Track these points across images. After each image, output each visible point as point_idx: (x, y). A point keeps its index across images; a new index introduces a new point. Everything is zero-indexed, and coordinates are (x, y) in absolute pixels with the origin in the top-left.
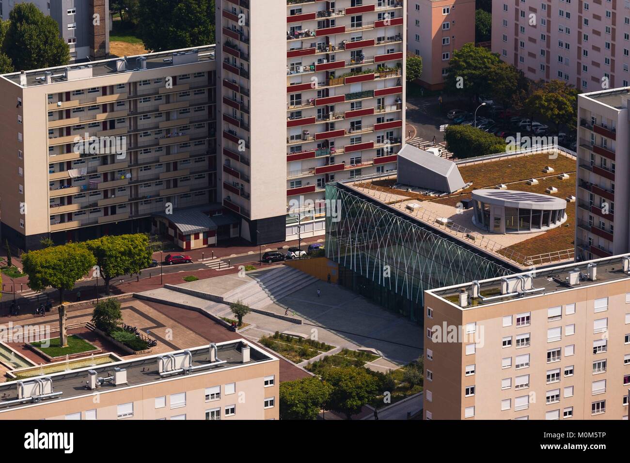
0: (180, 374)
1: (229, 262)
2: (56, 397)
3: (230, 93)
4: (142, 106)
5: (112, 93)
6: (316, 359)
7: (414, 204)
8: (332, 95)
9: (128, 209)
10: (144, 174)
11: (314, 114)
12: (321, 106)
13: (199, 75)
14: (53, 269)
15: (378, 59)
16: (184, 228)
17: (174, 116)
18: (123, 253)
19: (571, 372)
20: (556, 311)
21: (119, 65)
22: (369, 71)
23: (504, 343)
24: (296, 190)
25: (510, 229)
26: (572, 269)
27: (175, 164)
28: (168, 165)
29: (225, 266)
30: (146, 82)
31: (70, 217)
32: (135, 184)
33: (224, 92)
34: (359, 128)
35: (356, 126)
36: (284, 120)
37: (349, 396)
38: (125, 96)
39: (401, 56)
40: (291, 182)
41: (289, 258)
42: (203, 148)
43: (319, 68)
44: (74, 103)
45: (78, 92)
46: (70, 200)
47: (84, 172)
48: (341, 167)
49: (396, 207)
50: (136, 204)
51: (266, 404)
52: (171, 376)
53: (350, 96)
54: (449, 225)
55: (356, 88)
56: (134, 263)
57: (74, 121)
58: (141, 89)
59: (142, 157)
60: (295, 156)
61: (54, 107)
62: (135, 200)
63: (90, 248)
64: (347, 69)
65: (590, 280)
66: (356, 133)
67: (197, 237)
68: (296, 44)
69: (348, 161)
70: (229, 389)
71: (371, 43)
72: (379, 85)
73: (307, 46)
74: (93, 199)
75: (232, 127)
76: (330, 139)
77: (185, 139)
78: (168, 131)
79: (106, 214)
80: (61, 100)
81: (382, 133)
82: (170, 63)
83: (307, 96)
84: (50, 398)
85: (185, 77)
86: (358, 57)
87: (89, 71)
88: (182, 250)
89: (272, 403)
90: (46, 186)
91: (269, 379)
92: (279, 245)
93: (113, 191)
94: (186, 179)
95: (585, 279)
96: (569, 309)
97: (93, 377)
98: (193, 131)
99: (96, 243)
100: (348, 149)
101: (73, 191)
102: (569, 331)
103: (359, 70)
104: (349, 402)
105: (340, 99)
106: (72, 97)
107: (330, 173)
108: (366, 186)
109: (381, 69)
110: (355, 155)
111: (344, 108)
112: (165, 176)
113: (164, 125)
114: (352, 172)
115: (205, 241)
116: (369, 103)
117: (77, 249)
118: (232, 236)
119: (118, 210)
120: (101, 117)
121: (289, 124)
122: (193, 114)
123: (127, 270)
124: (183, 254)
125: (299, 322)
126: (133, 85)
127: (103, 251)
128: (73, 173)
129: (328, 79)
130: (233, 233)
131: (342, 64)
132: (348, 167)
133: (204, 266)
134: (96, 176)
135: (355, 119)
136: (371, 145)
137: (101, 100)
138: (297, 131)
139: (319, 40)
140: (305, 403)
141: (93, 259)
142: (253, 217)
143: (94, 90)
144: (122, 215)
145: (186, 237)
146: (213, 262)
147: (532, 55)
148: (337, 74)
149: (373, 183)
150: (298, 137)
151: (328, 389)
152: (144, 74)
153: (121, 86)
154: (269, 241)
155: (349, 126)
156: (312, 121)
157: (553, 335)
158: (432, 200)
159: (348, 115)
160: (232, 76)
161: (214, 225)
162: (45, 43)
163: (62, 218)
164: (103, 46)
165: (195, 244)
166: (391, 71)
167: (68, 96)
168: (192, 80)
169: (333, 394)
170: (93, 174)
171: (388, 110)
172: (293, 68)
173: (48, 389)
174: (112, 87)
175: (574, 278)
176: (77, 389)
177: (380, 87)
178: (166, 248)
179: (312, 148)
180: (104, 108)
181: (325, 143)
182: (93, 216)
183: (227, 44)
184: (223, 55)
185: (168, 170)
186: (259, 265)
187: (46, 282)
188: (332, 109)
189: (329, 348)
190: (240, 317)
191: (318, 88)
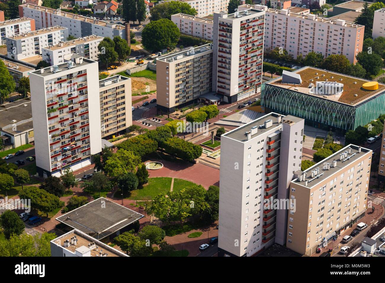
3: (220, 59)
4: (195, 65)
8: (248, 57)
9: (192, 97)
10: (196, 86)
11: (244, 63)
12: (246, 61)
14: (198, 119)
15: (258, 45)
16: (213, 101)
18: (213, 111)
22: (256, 49)
24: (240, 86)
28: (201, 82)
29: (229, 111)
30: (196, 58)
32: (193, 89)
34: (252, 66)
38: (192, 63)
39: (263, 44)
40: (239, 84)
42: (209, 76)
43: (245, 50)
44: (180, 67)
45: (181, 63)
46: (179, 96)
47: (183, 87)
48: (249, 78)
49: (291, 89)
50: (193, 95)
51: (369, 165)
53: (251, 57)
55: (252, 55)
57: (180, 72)
58: (195, 60)
59: (195, 81)
60: (240, 76)
61: (176, 68)
67: (216, 103)
68: (241, 43)
71: (256, 41)
72: (258, 53)
73: (243, 43)
75: (220, 69)
76: (247, 70)
77: (205, 74)
79: (187, 99)
80: (177, 66)
81: (257, 67)
83: (242, 58)
86: (253, 45)
90: (175, 92)
93: (188, 92)
94: (204, 86)
98: (206, 71)
100: (251, 72)
101: (179, 93)
103: (253, 49)
106: (180, 65)
107: (247, 80)
109: (258, 48)
110: (251, 74)
111: (250, 61)
112: (200, 85)
116: (255, 59)
119: (189, 97)
120: (186, 70)
121: (239, 67)
122: (206, 66)
127: (209, 112)
128: (181, 87)
129: (247, 52)
131: (250, 48)
133: (224, 112)
136: (256, 71)
137: (186, 65)
138: (240, 69)
139: (246, 41)
142: (231, 95)
143: (185, 62)
144: (190, 99)
146: (225, 110)
148: (249, 51)
154: (234, 102)
155: (250, 66)
156: (243, 65)
159: (251, 63)
160: (221, 54)
163: (178, 101)
166: (261, 49)
168: (206, 56)
170: (185, 87)
171: (259, 60)
172: (240, 50)
174: (189, 60)
179: (243, 73)
180: (187, 67)
183: (221, 44)
184: (218, 48)
186: (239, 110)
191: (246, 55)
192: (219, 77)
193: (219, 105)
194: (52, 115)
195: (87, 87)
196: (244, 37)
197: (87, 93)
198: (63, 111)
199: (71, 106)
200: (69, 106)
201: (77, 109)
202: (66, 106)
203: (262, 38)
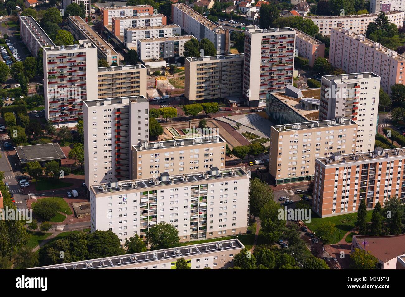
0: (199, 144)
1: (241, 111)
2: (164, 147)
4: (223, 68)
5: (215, 65)
6: (254, 140)
7: (288, 100)
8: (273, 69)
9: (218, 95)
10: (223, 86)
11: (268, 74)
12: (270, 72)
13: (239, 61)
15: (286, 60)
16: (231, 101)
17: (232, 72)
18: (211, 107)
19: (309, 151)
20: (306, 134)
21: (218, 57)
22: (284, 64)
23: (290, 142)
24: (262, 94)
25: (310, 109)
26: (312, 123)
27: (232, 84)
28: (230, 84)
29: (240, 112)
30: (224, 62)
31: (202, 96)
32: (220, 89)
33: (245, 66)
34: (281, 78)
35: (280, 78)
36: (259, 75)
37: (255, 151)
38: (218, 66)
39: (293, 60)
40: (261, 91)
41: (257, 111)
42: (239, 81)
43: (270, 62)
44: (204, 67)
45: (206, 64)
46: (202, 92)
47: (206, 85)
48: (275, 88)
49: (282, 101)
50: (220, 94)
51: (222, 153)
52: (197, 144)
53: (278, 70)
54: (294, 107)
55: (280, 68)
56: (213, 110)
57: (204, 71)
58: (223, 64)
59: (223, 82)
60: (262, 85)
61: (198, 67)
62: (220, 93)
63: (202, 105)
64: (278, 62)
65: (317, 126)
66: (279, 80)
67: (234, 104)
68: (264, 55)
69: (277, 87)
70: (211, 149)
71: (285, 56)
72: (286, 67)
73: (267, 56)
74: (208, 92)
75: (246, 76)
76: (272, 81)
77: (235, 78)
78: (230, 75)
79: (212, 96)
80: (201, 66)
81: (287, 80)
82: (232, 58)
83: (266, 69)
84: (162, 148)
85: (235, 62)
86: (281, 59)
87: (210, 58)
88: (230, 107)
89: (223, 153)
90: (196, 88)
91: (223, 147)
92: (256, 108)
93: (214, 90)
94: (234, 88)
95: (316, 126)
96: (310, 134)
97: (175, 143)
98: (237, 76)
99: (204, 104)
100: (277, 84)
101: (203, 89)
102: (309, 140)
103: (281, 63)
104: (254, 153)
105: (275, 70)
107: (272, 90)
108: (277, 94)
109: (287, 63)
110: (279, 85)
111: (277, 73)
112: (229, 87)
113: (229, 74)
114: (278, 90)
115: (237, 105)
116: (283, 72)
117: (199, 105)
118: (245, 104)
119: (215, 95)
120: (212, 71)
121: (261, 76)
122: (237, 72)
123: (211, 112)
124: (230, 108)
125: (254, 129)
126: (221, 63)
127: (206, 106)
128: (203, 85)
129: (273, 65)
130: (245, 103)
131: (276, 61)
132: (277, 88)
133: (234, 112)
134: (210, 86)
135: (279, 76)
136: (283, 83)
137: (212, 66)
138: (263, 78)
139: (271, 54)
140: (242, 152)
141: (203, 108)
142: (250, 100)
143: (210, 64)
144: (216, 97)
145: (232, 104)
146: (237, 111)
147: (338, 61)
148: (275, 64)
149: (279, 94)
150: (263, 80)
151: (249, 149)
152: (224, 60)
153: (217, 63)
154: (254, 107)
155: (278, 78)
156: (267, 76)
157: (305, 141)
158: (293, 99)
159: (277, 75)
160: (247, 62)
161: (239, 101)
162: (210, 49)
163: (200, 96)
164: (228, 50)
165: (233, 106)
166: (290, 64)
167: (203, 65)
168: (237, 62)
169: (251, 150)
170: (209, 85)
171: (289, 74)
172: (263, 61)
173: (162, 145)
174: (215, 63)
175: (312, 126)
176: (170, 145)
177: (287, 68)
178: (226, 106)
179: (267, 83)
180: (213, 68)
181: (271, 82)
182: (208, 96)
183: (246, 54)
184: (245, 57)
185: (229, 86)
186: (249, 113)
187: (189, 114)
188: (273, 73)
189: (259, 137)
190: (238, 127)
191: (269, 67)
192: (245, 82)
193: (238, 107)
194: (53, 80)
195: (85, 65)
196: (268, 51)
197: (85, 70)
198: (63, 79)
199: (70, 77)
200: (69, 77)
201: (76, 81)
202: (66, 77)
203: (293, 55)
